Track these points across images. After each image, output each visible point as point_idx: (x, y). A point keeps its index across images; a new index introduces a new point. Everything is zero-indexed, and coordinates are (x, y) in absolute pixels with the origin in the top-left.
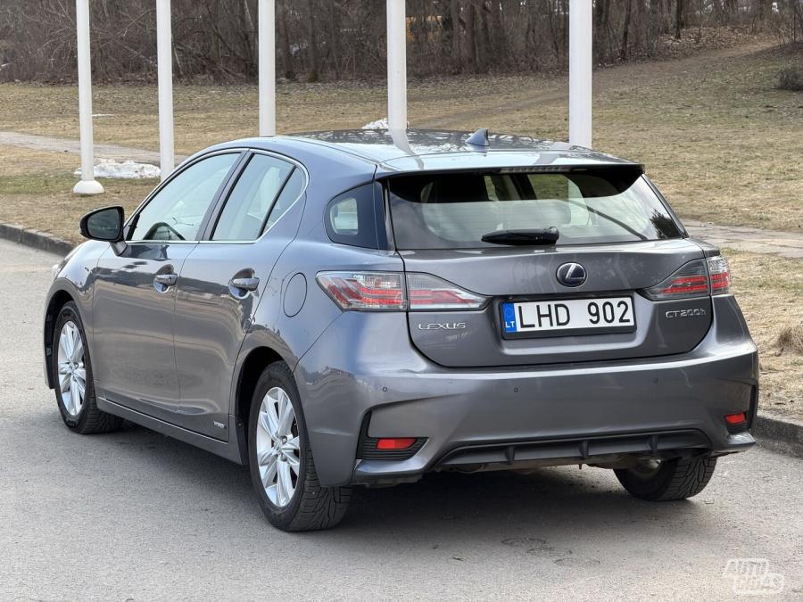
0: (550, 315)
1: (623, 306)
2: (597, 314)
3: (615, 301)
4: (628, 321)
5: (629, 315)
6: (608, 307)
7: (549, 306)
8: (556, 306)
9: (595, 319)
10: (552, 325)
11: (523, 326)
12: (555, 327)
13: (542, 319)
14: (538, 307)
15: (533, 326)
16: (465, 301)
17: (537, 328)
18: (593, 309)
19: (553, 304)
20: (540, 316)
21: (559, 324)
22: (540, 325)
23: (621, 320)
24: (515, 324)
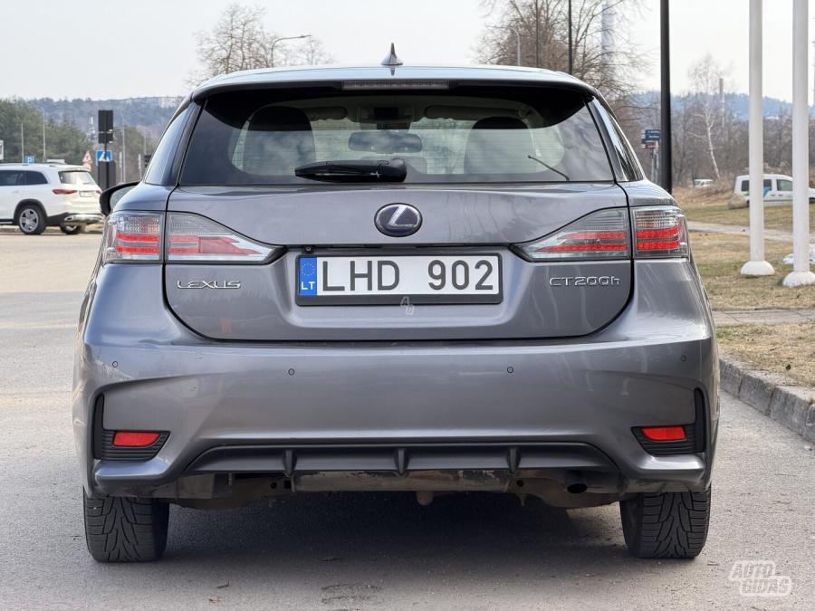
0: (369, 276)
1: (484, 268)
2: (442, 276)
3: (472, 261)
4: (490, 288)
5: (493, 280)
6: (460, 269)
7: (370, 264)
8: (380, 264)
9: (438, 283)
10: (370, 288)
11: (326, 288)
12: (375, 291)
13: (357, 280)
14: (353, 264)
15: (342, 289)
16: (243, 252)
17: (348, 292)
18: (437, 270)
19: (375, 260)
20: (354, 276)
21: (381, 287)
22: (353, 288)
23: (479, 286)
24: (315, 286)
